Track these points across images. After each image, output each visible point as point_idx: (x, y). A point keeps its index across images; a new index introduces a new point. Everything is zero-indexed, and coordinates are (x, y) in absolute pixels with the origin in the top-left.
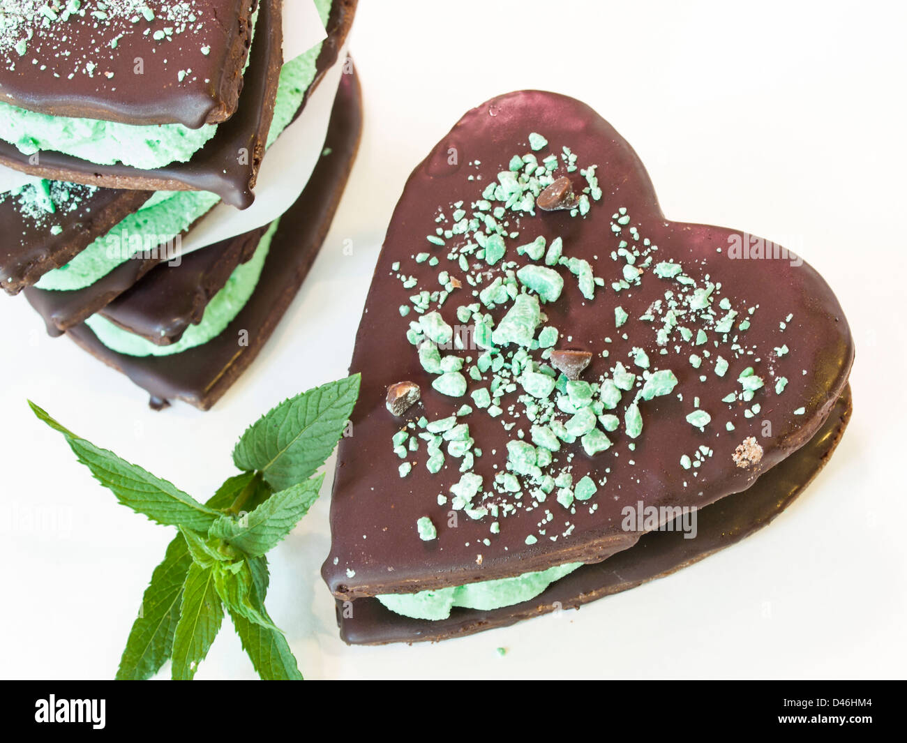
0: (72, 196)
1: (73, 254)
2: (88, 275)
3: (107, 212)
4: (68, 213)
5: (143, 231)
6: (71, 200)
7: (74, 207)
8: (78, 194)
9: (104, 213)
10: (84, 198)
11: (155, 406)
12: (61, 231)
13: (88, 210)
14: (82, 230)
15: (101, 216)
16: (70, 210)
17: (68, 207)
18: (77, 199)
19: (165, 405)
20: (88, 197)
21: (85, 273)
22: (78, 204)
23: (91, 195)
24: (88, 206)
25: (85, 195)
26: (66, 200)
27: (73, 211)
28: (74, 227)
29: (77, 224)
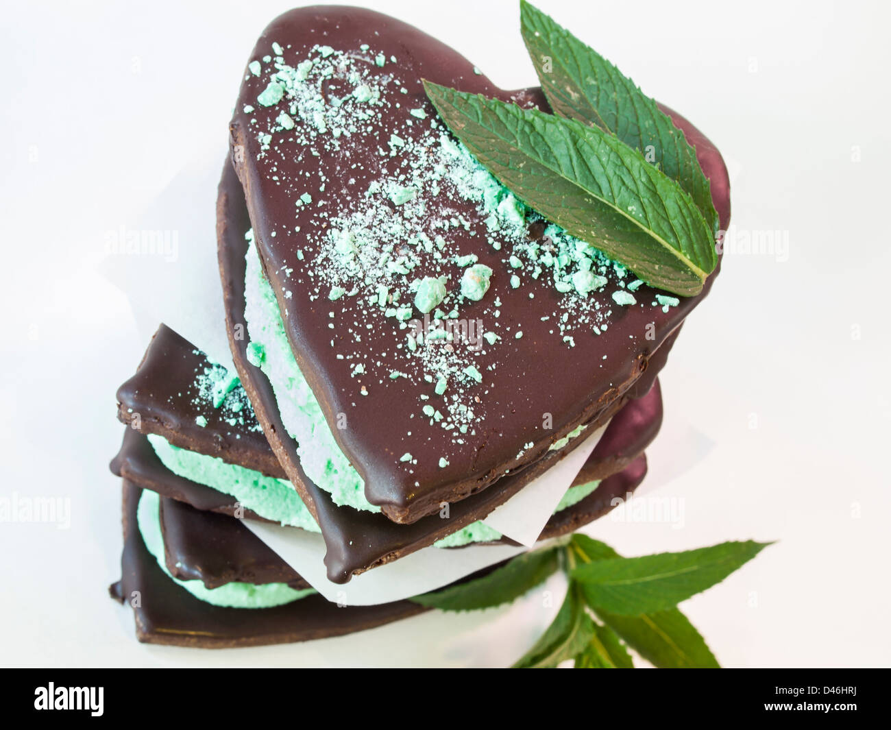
0: (241, 413)
1: (191, 448)
2: (184, 468)
3: (248, 454)
4: (224, 420)
5: (254, 491)
6: (236, 415)
7: (232, 422)
8: (246, 417)
9: (245, 452)
10: (246, 426)
11: (114, 591)
12: (204, 426)
13: (238, 437)
14: (217, 442)
15: (241, 450)
16: (228, 421)
17: (229, 417)
18: (241, 421)
19: (120, 600)
20: (250, 428)
21: (183, 464)
22: (238, 424)
23: (253, 430)
24: (242, 434)
25: (249, 425)
26: (234, 410)
27: (228, 423)
28: (214, 435)
29: (219, 436)
